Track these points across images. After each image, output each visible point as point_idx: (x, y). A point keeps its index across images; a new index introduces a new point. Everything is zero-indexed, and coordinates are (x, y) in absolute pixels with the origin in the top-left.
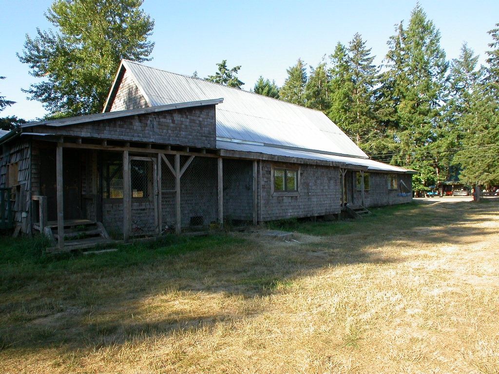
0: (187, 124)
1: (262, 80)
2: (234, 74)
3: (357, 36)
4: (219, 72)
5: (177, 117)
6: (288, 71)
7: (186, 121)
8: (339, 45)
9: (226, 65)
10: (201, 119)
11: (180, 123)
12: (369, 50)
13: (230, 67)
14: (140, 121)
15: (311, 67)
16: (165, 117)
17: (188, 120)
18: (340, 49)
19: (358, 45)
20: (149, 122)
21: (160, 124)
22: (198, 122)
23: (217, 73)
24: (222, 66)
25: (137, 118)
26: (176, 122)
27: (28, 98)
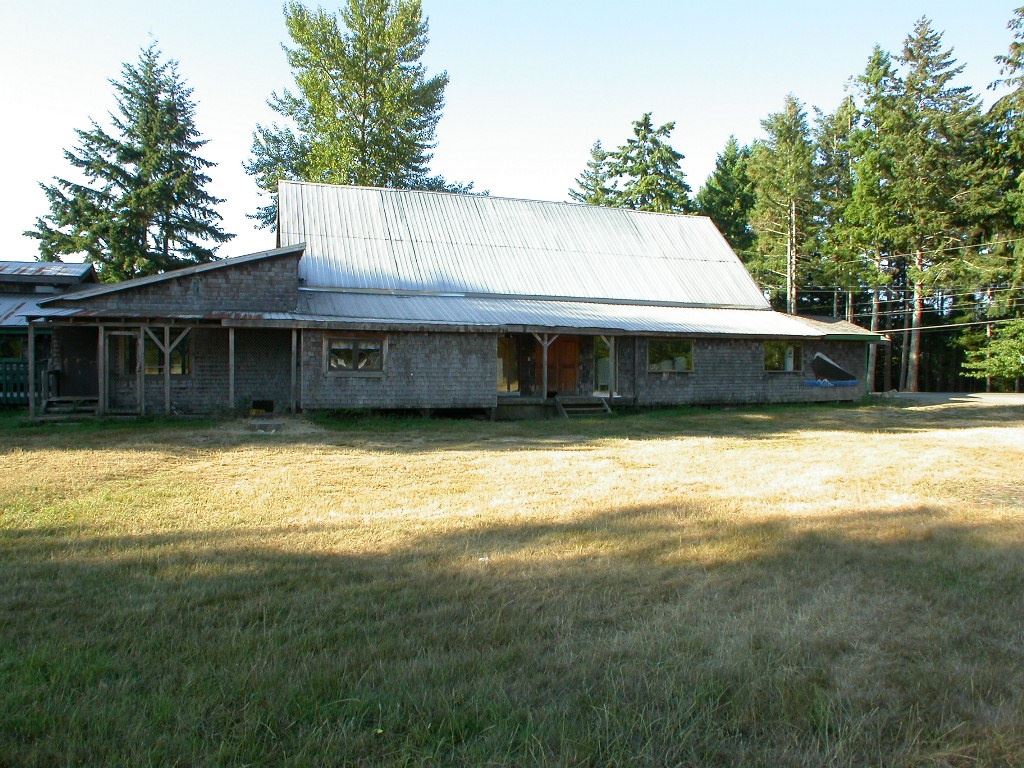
0: (250, 282)
1: (733, 143)
2: (662, 139)
3: (923, 24)
4: (635, 138)
5: (233, 275)
6: (764, 123)
7: (247, 278)
8: (878, 52)
9: (651, 122)
10: (272, 274)
11: (237, 282)
12: (948, 54)
13: (656, 124)
14: (180, 285)
15: (817, 110)
16: (215, 277)
17: (251, 277)
18: (879, 62)
19: (923, 47)
20: (192, 285)
21: (207, 286)
22: (267, 278)
23: (630, 141)
24: (639, 125)
25: (175, 281)
26: (232, 281)
27: (255, 227)
